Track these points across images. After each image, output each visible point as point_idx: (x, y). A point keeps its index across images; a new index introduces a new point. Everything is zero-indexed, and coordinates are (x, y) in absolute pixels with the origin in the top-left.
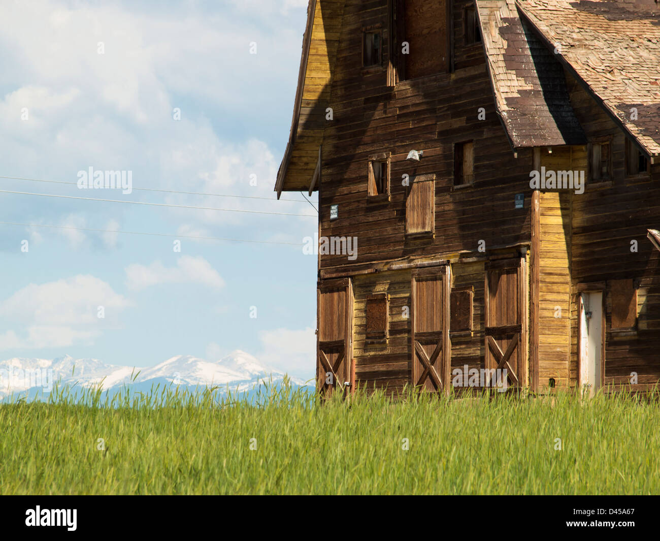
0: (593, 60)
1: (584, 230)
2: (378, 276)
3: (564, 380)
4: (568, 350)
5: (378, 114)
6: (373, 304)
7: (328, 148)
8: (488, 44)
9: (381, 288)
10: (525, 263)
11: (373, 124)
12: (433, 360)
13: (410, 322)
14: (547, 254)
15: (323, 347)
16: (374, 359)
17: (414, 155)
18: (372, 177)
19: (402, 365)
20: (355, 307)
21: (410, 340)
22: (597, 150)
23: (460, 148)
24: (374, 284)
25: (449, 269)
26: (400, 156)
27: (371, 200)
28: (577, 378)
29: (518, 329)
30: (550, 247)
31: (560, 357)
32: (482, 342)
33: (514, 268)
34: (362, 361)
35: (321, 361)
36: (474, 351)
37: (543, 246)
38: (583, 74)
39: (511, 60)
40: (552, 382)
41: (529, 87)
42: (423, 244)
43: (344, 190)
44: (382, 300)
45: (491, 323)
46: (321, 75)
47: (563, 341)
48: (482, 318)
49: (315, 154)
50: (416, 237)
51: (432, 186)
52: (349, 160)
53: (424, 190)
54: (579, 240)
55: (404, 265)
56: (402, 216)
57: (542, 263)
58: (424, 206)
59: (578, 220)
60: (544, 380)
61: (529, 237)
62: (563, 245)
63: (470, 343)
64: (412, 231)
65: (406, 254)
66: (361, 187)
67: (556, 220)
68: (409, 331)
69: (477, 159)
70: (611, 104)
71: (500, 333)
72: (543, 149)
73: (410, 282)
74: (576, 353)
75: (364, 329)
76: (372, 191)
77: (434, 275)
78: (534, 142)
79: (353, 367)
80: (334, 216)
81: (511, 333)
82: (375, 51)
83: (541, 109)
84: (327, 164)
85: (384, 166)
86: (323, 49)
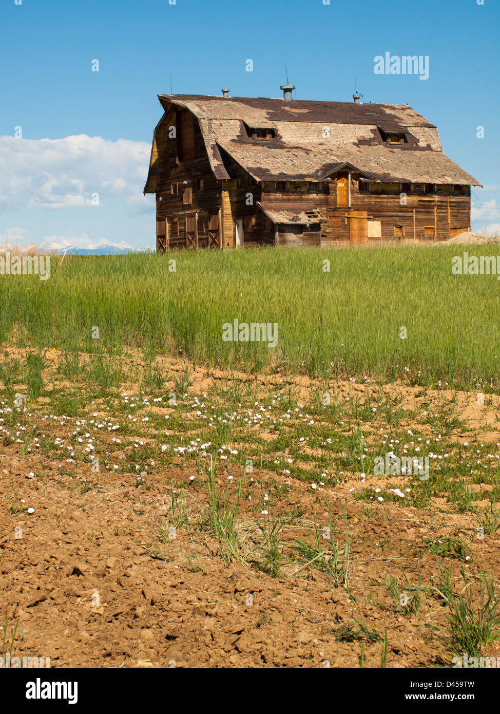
0: (238, 155)
1: (236, 202)
2: (175, 217)
3: (231, 244)
4: (232, 235)
5: (173, 171)
6: (173, 224)
7: (159, 181)
8: (208, 152)
9: (176, 220)
10: (220, 212)
11: (172, 174)
12: (193, 239)
13: (185, 229)
14: (226, 209)
15: (158, 237)
16: (174, 240)
17: (185, 182)
18: (172, 189)
19: (183, 241)
20: (168, 225)
21: (185, 234)
22: (239, 181)
23: (199, 180)
24: (173, 219)
25: (197, 214)
26: (181, 183)
27: (172, 195)
28: (235, 243)
29: (219, 230)
30: (227, 207)
31: (230, 237)
32: (207, 234)
33: (217, 213)
34: (170, 240)
35: (158, 241)
36: (205, 237)
37: (225, 207)
38: (236, 159)
39: (214, 156)
40: (228, 244)
41: (220, 163)
42: (188, 207)
43: (163, 193)
44: (176, 223)
45: (210, 228)
46: (156, 157)
47: (231, 233)
48: (207, 227)
49: (154, 183)
50: (186, 205)
51: (191, 191)
52: (164, 184)
53: (188, 192)
54: (235, 205)
55: (183, 213)
56: (182, 199)
57: (225, 211)
58: (189, 196)
59: (235, 199)
60: (226, 244)
61: (221, 204)
62: (230, 207)
63: (203, 234)
64: (185, 203)
65: (183, 210)
66: (169, 192)
67: (228, 200)
68: (185, 231)
69: (204, 183)
70: (245, 168)
71: (213, 231)
72: (225, 180)
73: (185, 218)
74: (235, 236)
75: (171, 231)
76: (172, 193)
77: (193, 216)
78: (222, 178)
79: (168, 242)
80: (161, 200)
81: (216, 231)
82: (172, 154)
83: (223, 169)
84: (158, 186)
85: (176, 186)
86: (157, 154)
